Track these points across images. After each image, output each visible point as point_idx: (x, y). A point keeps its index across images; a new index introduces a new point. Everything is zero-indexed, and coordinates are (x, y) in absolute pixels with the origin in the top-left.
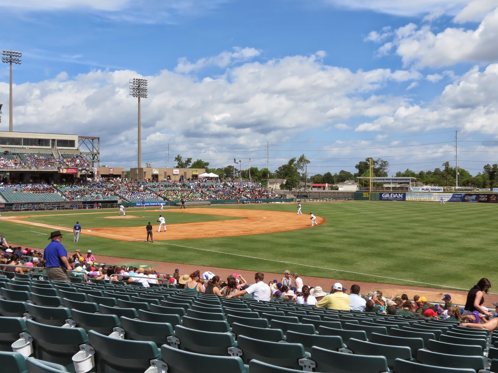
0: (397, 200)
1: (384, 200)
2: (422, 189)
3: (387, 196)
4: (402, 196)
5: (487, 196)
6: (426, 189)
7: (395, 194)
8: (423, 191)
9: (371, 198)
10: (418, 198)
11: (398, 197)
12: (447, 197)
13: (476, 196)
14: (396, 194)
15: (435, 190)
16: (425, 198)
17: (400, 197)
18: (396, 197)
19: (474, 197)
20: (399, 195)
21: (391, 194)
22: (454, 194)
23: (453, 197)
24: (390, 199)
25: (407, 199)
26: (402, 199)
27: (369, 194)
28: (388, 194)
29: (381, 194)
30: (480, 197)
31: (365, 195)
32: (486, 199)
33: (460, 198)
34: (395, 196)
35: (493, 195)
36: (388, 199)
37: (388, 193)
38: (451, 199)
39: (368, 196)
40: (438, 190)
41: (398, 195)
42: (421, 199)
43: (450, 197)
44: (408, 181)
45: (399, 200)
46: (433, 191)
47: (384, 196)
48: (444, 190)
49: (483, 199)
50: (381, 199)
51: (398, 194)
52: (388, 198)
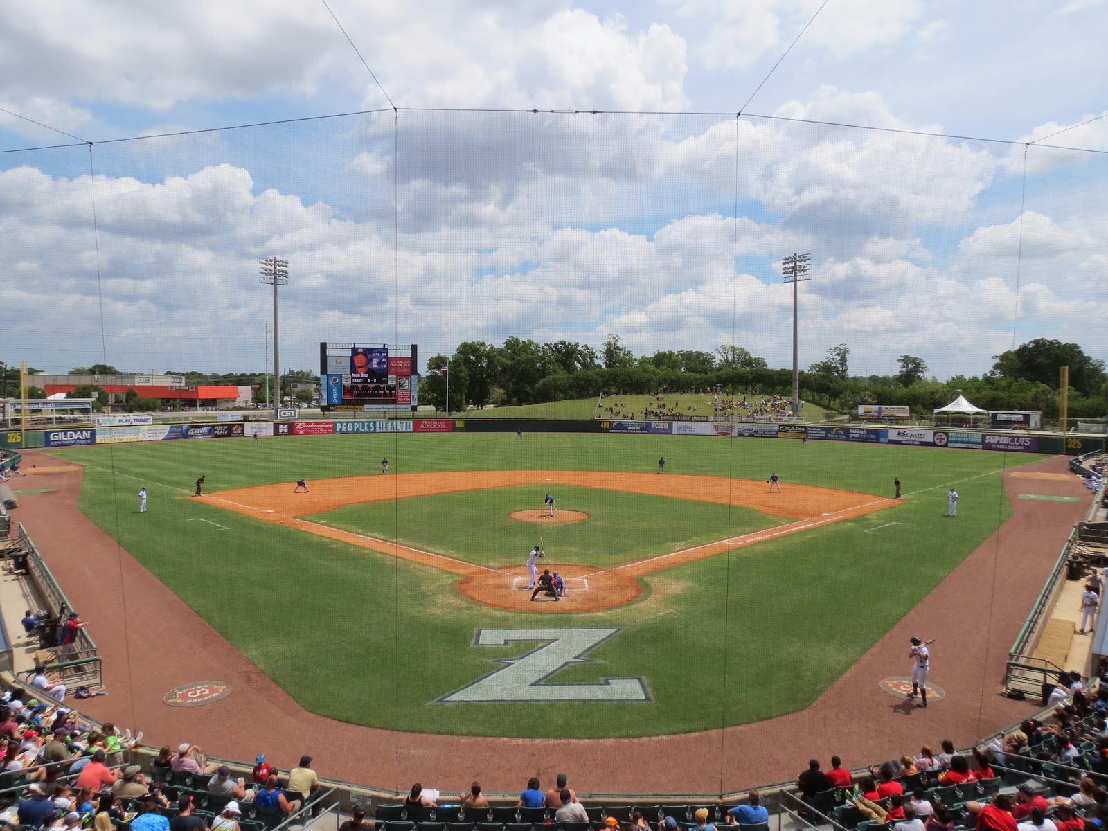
0: (81, 444)
1: (54, 446)
2: (120, 421)
3: (61, 436)
4: (89, 436)
5: (226, 427)
6: (126, 421)
7: (76, 432)
8: (121, 424)
9: (26, 443)
10: (117, 438)
11: (81, 438)
12: (162, 432)
13: (209, 428)
14: (79, 433)
15: (140, 421)
16: (129, 436)
17: (86, 439)
18: (79, 439)
19: (205, 430)
20: (84, 433)
21: (69, 433)
22: (171, 427)
23: (170, 432)
24: (67, 442)
25: (98, 441)
26: (89, 441)
27: (21, 435)
28: (63, 433)
29: (47, 434)
30: (217, 430)
31: (12, 438)
32: (226, 432)
33: (181, 432)
34: (77, 437)
35: (237, 426)
36: (62, 444)
37: (63, 431)
38: (168, 435)
39: (19, 440)
40: (145, 420)
41: (82, 434)
42: (122, 439)
43: (167, 432)
44: (87, 406)
45: (84, 444)
46: (136, 423)
47: (54, 438)
48: (154, 419)
49: (221, 432)
50: (48, 443)
51: (81, 431)
52: (62, 440)
